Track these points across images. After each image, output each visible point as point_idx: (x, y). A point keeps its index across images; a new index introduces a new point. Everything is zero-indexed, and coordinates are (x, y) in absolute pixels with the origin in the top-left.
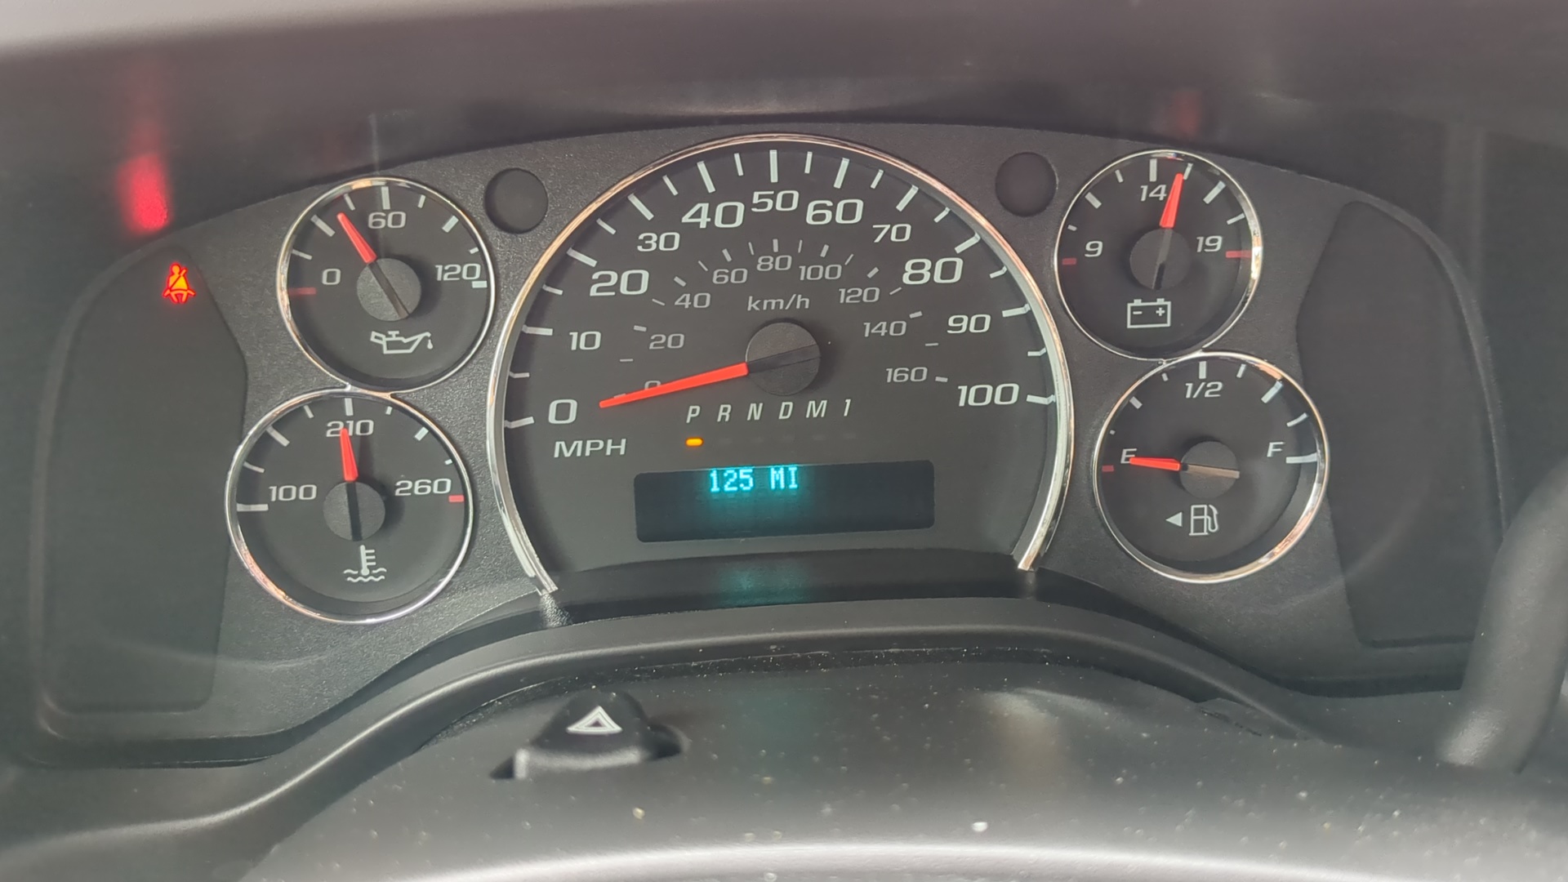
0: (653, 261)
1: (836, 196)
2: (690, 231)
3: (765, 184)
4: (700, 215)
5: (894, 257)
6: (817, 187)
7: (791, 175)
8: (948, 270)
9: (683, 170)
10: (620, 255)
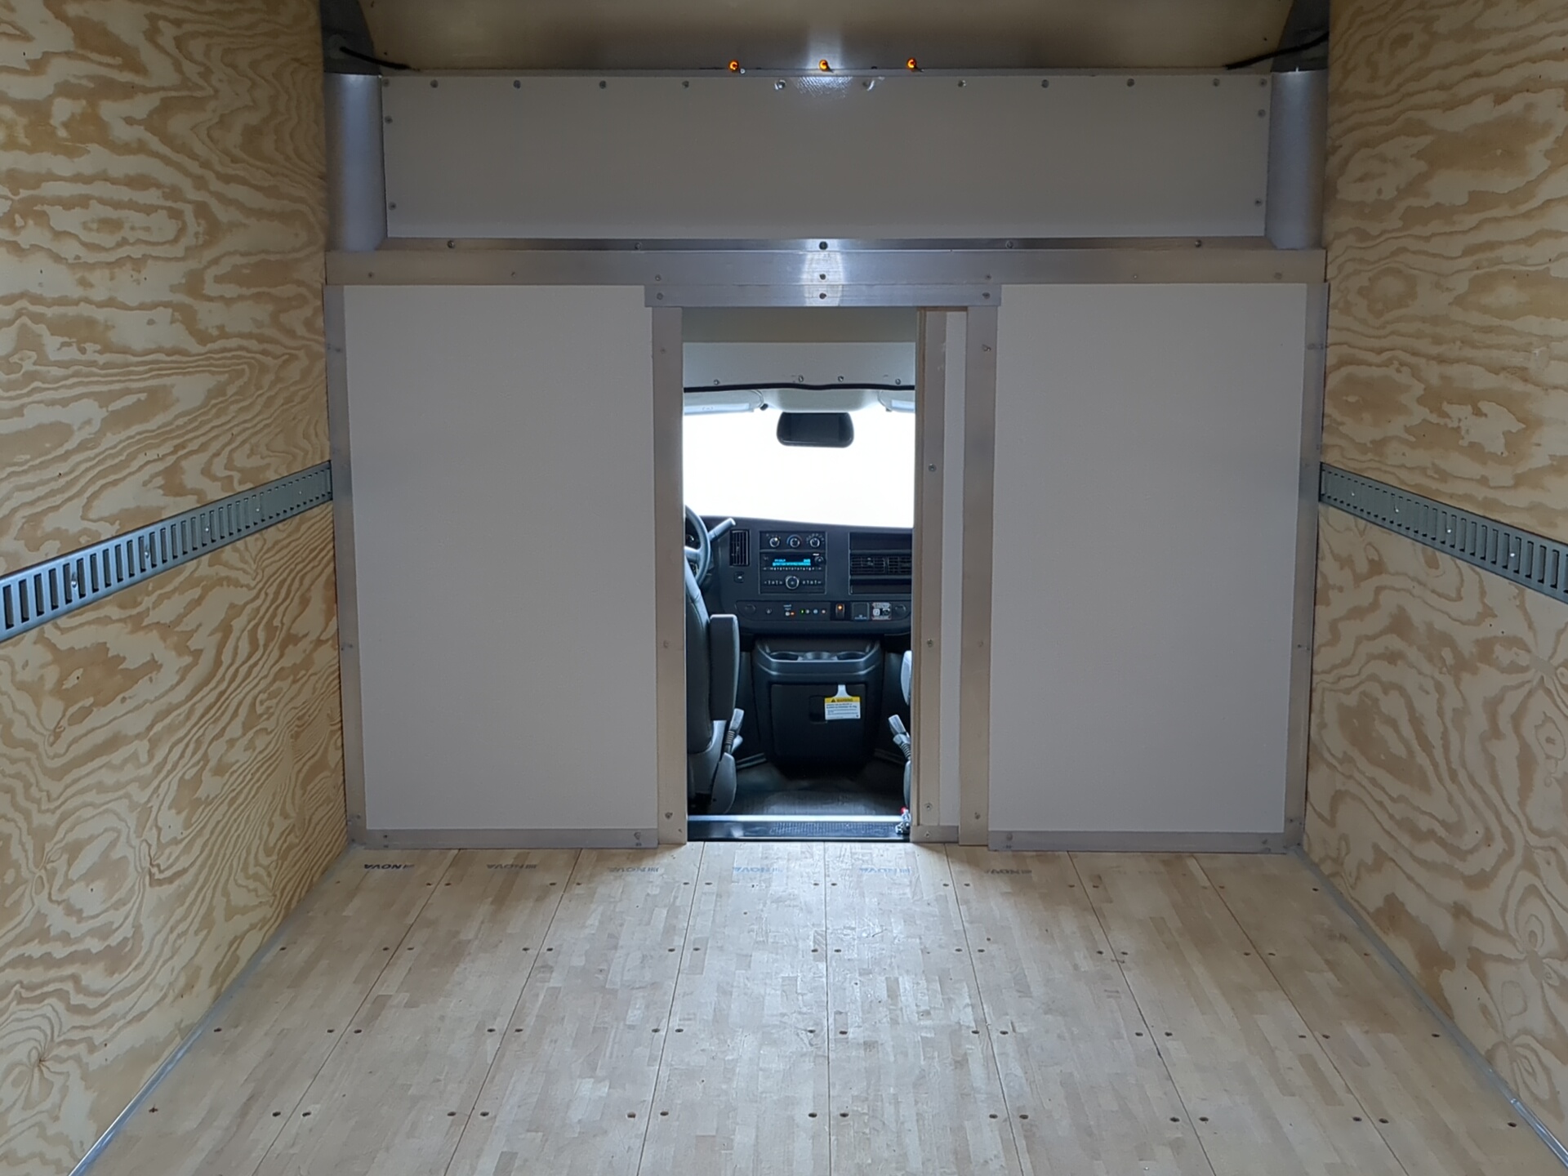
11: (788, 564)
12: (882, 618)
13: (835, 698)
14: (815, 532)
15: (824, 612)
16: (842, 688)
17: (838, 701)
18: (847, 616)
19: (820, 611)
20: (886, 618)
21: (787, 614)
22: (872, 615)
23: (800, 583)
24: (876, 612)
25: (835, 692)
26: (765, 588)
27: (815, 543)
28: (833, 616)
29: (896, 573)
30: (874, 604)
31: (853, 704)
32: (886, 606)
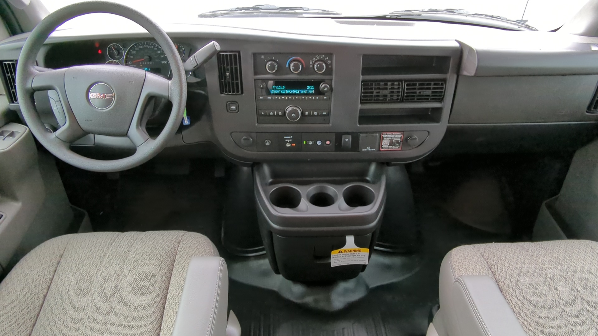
0: (137, 51)
1: (150, 46)
2: (139, 48)
3: (145, 44)
4: (140, 47)
5: (156, 51)
6: (149, 45)
7: (147, 44)
8: (160, 52)
9: (138, 43)
10: (134, 50)
11: (288, 91)
12: (391, 148)
13: (342, 249)
14: (320, 54)
15: (328, 143)
16: (350, 240)
17: (346, 251)
18: (355, 146)
19: (324, 142)
20: (396, 148)
21: (288, 145)
22: (380, 145)
23: (303, 114)
24: (385, 143)
25: (343, 243)
26: (261, 118)
27: (320, 68)
28: (338, 146)
29: (412, 101)
30: (384, 135)
31: (361, 253)
32: (397, 136)
